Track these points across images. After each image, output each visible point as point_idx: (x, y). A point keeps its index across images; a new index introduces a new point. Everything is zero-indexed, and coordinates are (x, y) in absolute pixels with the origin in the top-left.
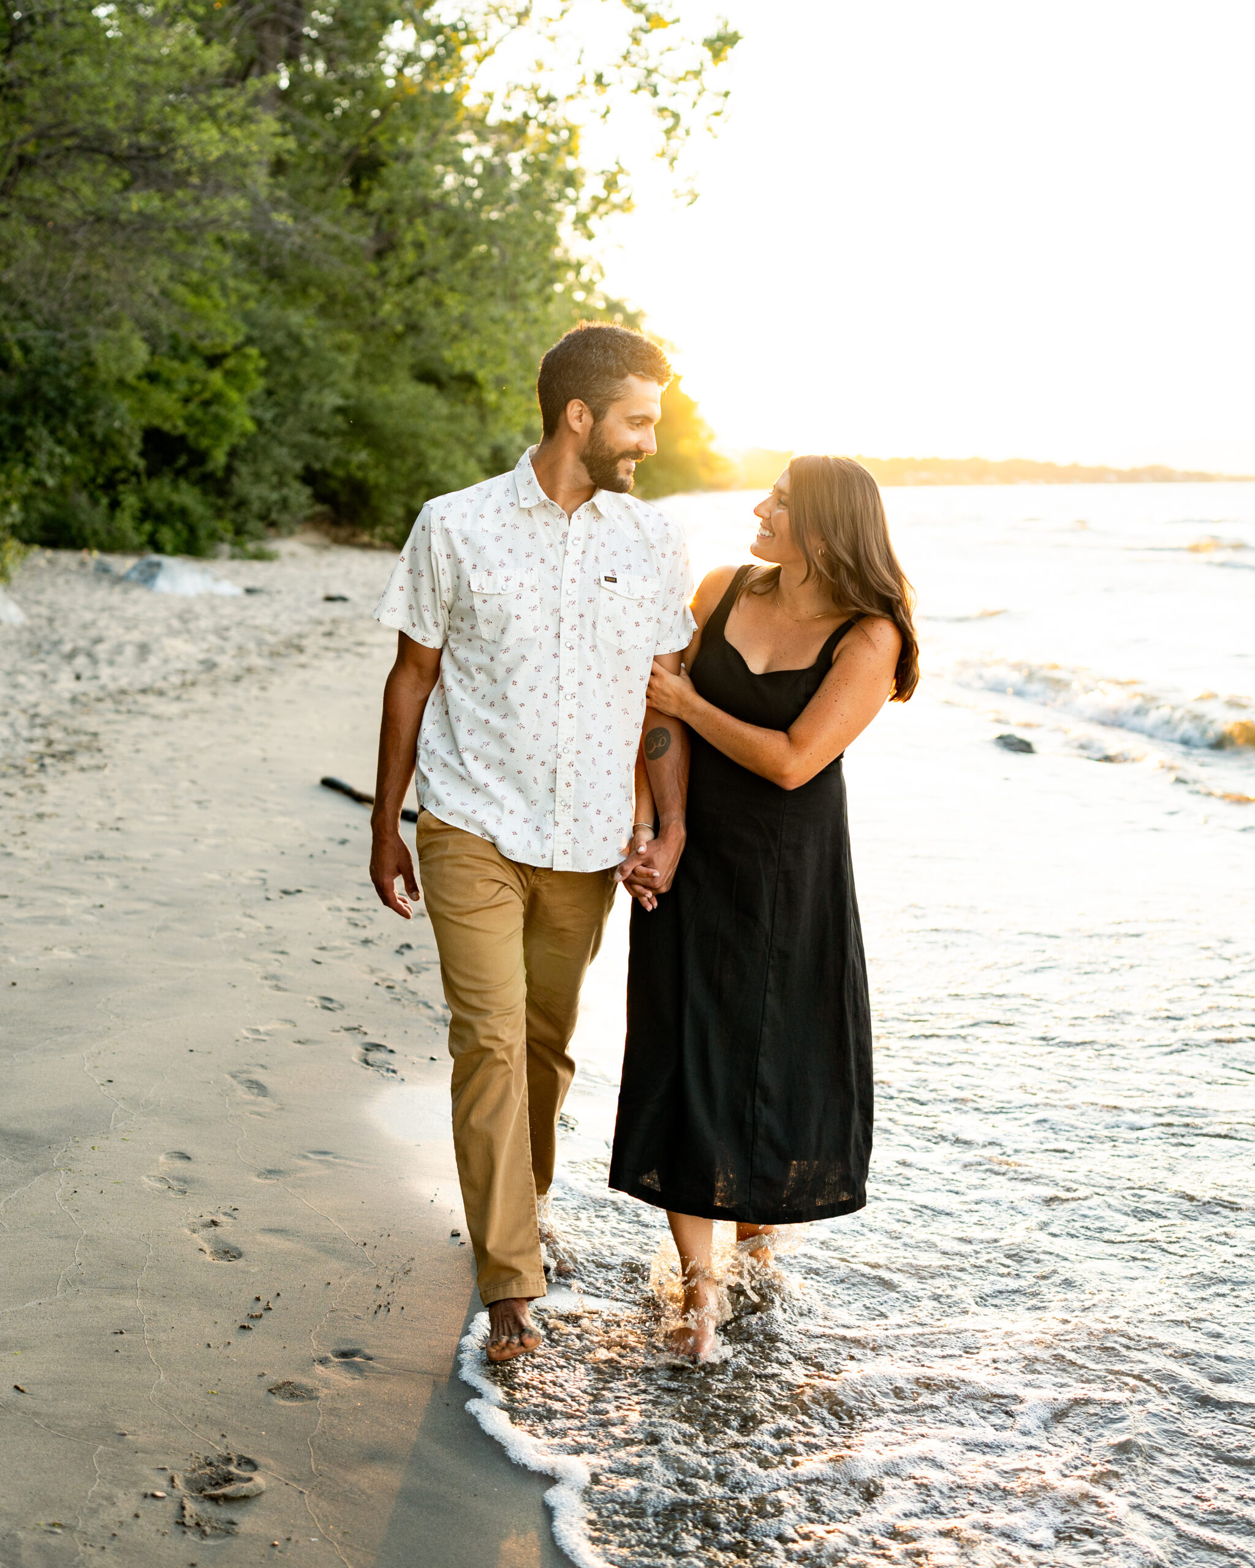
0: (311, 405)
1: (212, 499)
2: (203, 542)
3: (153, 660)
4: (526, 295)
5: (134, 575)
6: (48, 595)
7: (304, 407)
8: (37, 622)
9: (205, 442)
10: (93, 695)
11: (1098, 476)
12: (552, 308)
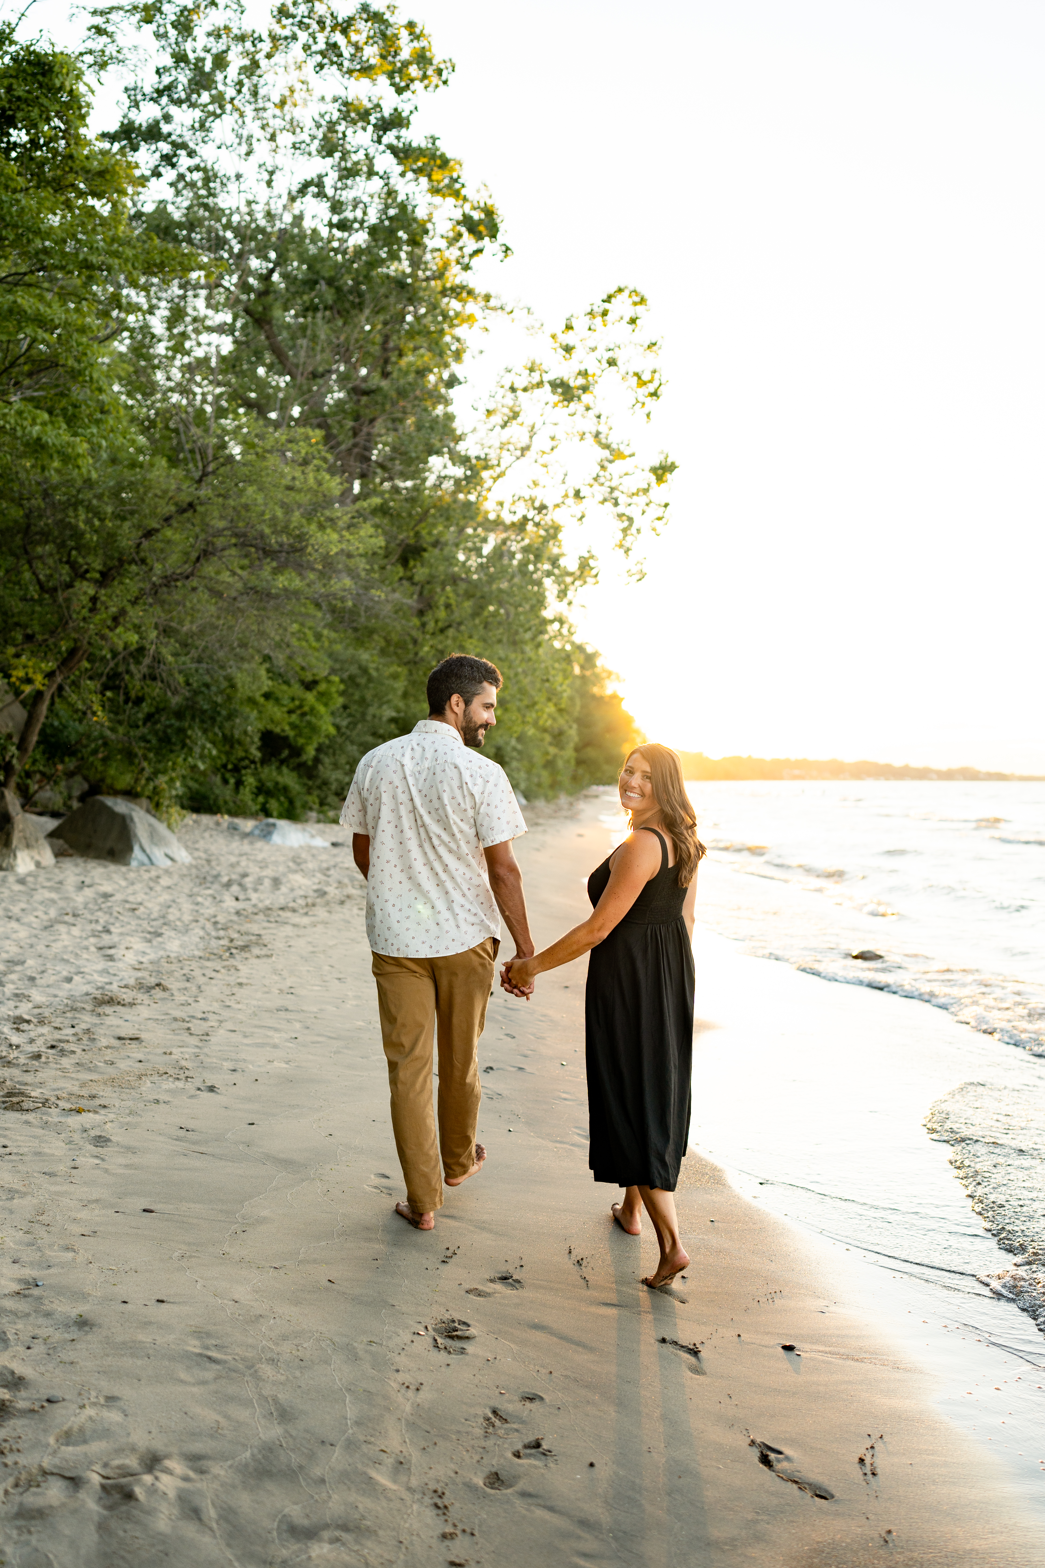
0: (374, 716)
1: (305, 780)
2: (299, 811)
3: (284, 889)
4: (524, 642)
5: (257, 832)
6: (201, 844)
7: (369, 718)
8: (199, 861)
9: (301, 741)
10: (250, 911)
11: (923, 774)
12: (541, 651)
